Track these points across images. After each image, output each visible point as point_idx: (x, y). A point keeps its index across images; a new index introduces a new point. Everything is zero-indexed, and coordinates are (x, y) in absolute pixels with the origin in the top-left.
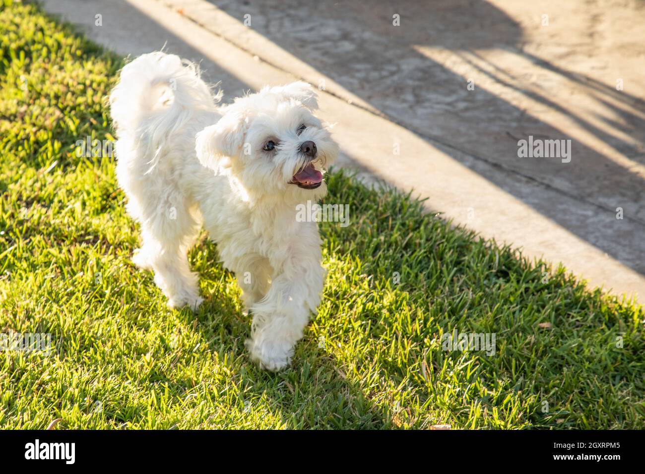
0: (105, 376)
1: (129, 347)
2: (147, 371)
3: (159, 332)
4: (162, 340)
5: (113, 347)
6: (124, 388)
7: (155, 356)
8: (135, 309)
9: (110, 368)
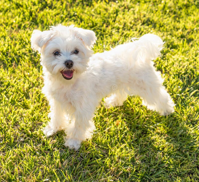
0: (167, 35)
1: (174, 27)
2: (180, 35)
3: (184, 24)
4: (185, 26)
5: (170, 27)
6: (173, 39)
7: (182, 30)
8: (176, 17)
9: (169, 33)
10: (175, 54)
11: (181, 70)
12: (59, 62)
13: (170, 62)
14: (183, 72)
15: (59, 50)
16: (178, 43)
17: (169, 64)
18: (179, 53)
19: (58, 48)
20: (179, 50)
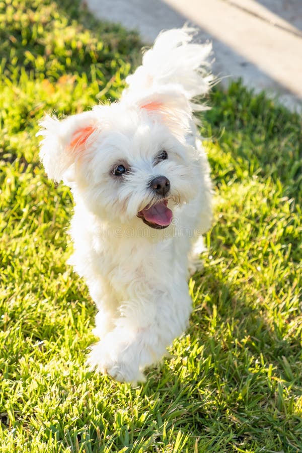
0: (22, 294)
1: (46, 266)
2: (65, 290)
6: (41, 307)
8: (52, 229)
10: (48, 357)
11: (67, 412)
12: (135, 187)
13: (33, 386)
14: (75, 419)
15: (125, 161)
16: (60, 319)
17: (28, 395)
18: (64, 351)
19: (122, 157)
20: (63, 341)
